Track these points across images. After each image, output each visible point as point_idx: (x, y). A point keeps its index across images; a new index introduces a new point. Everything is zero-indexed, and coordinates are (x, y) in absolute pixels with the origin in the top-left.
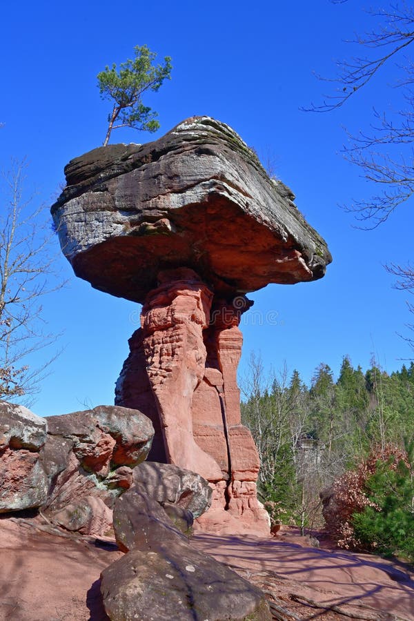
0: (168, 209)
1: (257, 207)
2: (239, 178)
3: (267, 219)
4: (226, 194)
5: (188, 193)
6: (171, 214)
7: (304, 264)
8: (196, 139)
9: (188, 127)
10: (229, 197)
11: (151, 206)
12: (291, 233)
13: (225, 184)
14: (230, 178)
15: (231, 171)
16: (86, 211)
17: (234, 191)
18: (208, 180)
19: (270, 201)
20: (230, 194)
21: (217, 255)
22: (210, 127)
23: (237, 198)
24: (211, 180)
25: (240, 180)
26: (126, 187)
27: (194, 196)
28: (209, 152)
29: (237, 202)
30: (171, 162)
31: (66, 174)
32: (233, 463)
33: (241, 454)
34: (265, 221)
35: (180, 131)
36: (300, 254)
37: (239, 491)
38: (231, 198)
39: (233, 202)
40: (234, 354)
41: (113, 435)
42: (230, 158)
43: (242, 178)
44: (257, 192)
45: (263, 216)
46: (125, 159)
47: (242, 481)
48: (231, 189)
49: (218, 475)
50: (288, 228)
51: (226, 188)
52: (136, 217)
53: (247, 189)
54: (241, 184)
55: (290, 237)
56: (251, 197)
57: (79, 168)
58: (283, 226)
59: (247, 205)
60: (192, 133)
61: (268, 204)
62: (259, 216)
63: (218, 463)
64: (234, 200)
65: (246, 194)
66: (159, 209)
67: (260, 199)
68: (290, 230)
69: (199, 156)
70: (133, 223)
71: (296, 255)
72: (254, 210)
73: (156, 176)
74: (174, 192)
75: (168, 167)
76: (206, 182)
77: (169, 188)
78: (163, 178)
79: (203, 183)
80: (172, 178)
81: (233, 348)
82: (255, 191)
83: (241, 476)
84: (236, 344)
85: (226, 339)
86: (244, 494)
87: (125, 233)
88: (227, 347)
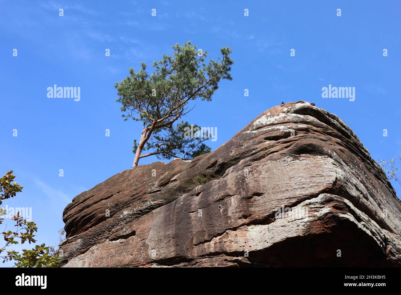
0: (243, 253)
2: (369, 196)
8: (289, 134)
9: (272, 120)
10: (356, 222)
11: (212, 250)
13: (346, 201)
14: (354, 193)
18: (316, 196)
20: (359, 219)
22: (311, 118)
24: (321, 196)
25: (371, 199)
29: (370, 234)
31: (65, 220)
35: (260, 127)
38: (360, 225)
39: (365, 232)
42: (350, 162)
43: (373, 196)
46: (166, 182)
51: (349, 207)
53: (382, 215)
54: (372, 205)
56: (391, 230)
57: (88, 206)
60: (282, 127)
65: (382, 224)
66: (227, 254)
69: (296, 158)
73: (222, 199)
74: (256, 222)
75: (241, 182)
76: (313, 200)
77: (245, 217)
78: (234, 201)
79: (307, 201)
80: (248, 201)
82: (395, 220)
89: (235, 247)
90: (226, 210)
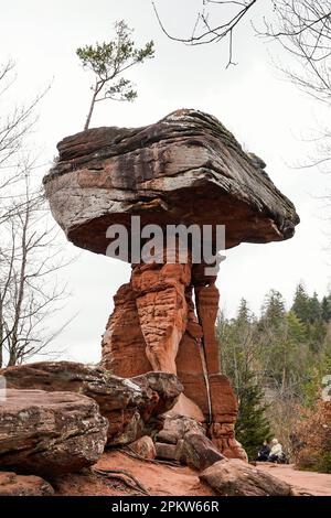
0: (161, 191)
1: (238, 187)
2: (224, 164)
3: (246, 195)
4: (213, 180)
5: (180, 178)
6: (165, 195)
7: (276, 229)
8: (185, 130)
9: (177, 118)
10: (216, 182)
11: (146, 187)
12: (266, 204)
13: (213, 171)
14: (216, 165)
15: (217, 159)
16: (82, 187)
17: (220, 176)
18: (199, 168)
19: (248, 178)
20: (217, 180)
22: (198, 119)
23: (223, 182)
24: (201, 168)
26: (120, 169)
27: (185, 181)
28: (199, 144)
29: (222, 186)
30: (163, 151)
31: (59, 150)
32: (213, 407)
33: (221, 399)
34: (245, 198)
35: (170, 121)
36: (273, 221)
37: (220, 432)
38: (218, 183)
39: (220, 187)
40: (212, 309)
42: (215, 146)
43: (226, 163)
45: (243, 194)
46: (118, 142)
47: (221, 423)
48: (217, 175)
50: (263, 200)
51: (213, 174)
52: (132, 196)
53: (229, 172)
54: (225, 168)
55: (265, 208)
56: (233, 179)
58: (259, 198)
59: (230, 186)
60: (181, 124)
61: (246, 181)
62: (240, 194)
63: (200, 407)
64: (220, 185)
65: (229, 177)
66: (154, 190)
67: (240, 178)
68: (265, 202)
69: (189, 147)
70: (129, 202)
71: (269, 222)
72: (236, 189)
73: (150, 162)
74: (167, 176)
75: (161, 154)
76: (196, 170)
77: (162, 172)
78: (157, 164)
79: (193, 170)
80: (164, 164)
81: (212, 304)
82: (235, 172)
83: (221, 419)
84: (213, 300)
85: (205, 296)
86: (224, 435)
87: (122, 211)
88: (206, 304)
89: (157, 188)
90: (153, 168)
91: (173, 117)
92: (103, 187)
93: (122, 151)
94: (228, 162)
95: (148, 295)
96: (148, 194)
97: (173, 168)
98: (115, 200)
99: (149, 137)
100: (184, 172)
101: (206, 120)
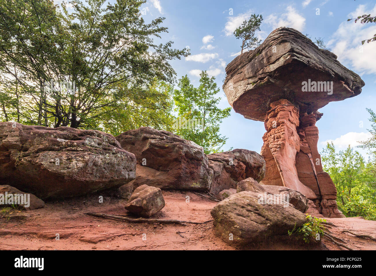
0: (269, 72)
1: (314, 62)
2: (302, 50)
3: (320, 66)
4: (296, 58)
5: (277, 62)
6: (271, 75)
7: (347, 87)
8: (278, 38)
9: (274, 34)
10: (298, 59)
11: (261, 73)
12: (337, 72)
13: (294, 54)
14: (297, 51)
15: (297, 47)
16: (235, 83)
17: (301, 56)
18: (286, 54)
19: (322, 59)
20: (298, 58)
21: (297, 91)
22: (284, 31)
24: (287, 54)
27: (280, 63)
28: (285, 41)
29: (302, 61)
30: (267, 52)
32: (322, 190)
33: (325, 186)
34: (320, 68)
35: (271, 37)
36: (343, 82)
37: (327, 205)
38: (299, 59)
40: (314, 138)
41: (243, 162)
42: (296, 42)
44: (313, 55)
45: (318, 66)
46: (248, 57)
47: (328, 200)
48: (298, 55)
49: (314, 196)
50: (334, 70)
52: (255, 80)
53: (307, 54)
54: (304, 52)
55: (336, 74)
56: (310, 58)
57: (231, 66)
58: (331, 69)
59: (308, 61)
60: (276, 36)
61: (320, 60)
62: (317, 66)
63: (313, 191)
64: (301, 60)
65: (307, 57)
66: (265, 73)
67: (315, 58)
68: (335, 71)
69: (280, 45)
70: (254, 83)
71: (342, 83)
72: (313, 63)
73: (262, 60)
74: (271, 64)
75: (266, 54)
76: (285, 55)
77: (268, 63)
78: (265, 60)
79: (284, 56)
80: (269, 59)
81: (314, 135)
82: (312, 55)
83: (327, 197)
84: (315, 133)
85: (309, 131)
86: (330, 206)
87: (251, 88)
88: (310, 135)
89: (267, 71)
90: (263, 62)
91: (272, 35)
92: (243, 80)
93: (250, 61)
94: (306, 49)
95: (272, 130)
96: (262, 76)
97: (273, 59)
98: (248, 84)
99: (261, 49)
100: (279, 59)
101: (290, 31)
